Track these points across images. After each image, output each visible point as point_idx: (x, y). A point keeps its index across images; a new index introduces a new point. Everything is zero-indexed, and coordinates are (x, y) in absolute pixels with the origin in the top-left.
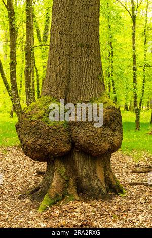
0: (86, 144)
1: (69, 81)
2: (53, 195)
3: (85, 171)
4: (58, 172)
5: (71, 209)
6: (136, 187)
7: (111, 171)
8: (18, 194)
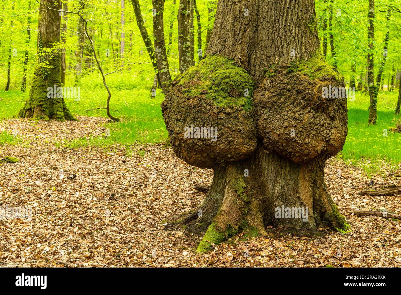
0: (282, 141)
1: (256, 30)
2: (222, 226)
3: (278, 187)
4: (232, 187)
5: (253, 250)
6: (368, 219)
7: (325, 190)
8: (163, 222)
